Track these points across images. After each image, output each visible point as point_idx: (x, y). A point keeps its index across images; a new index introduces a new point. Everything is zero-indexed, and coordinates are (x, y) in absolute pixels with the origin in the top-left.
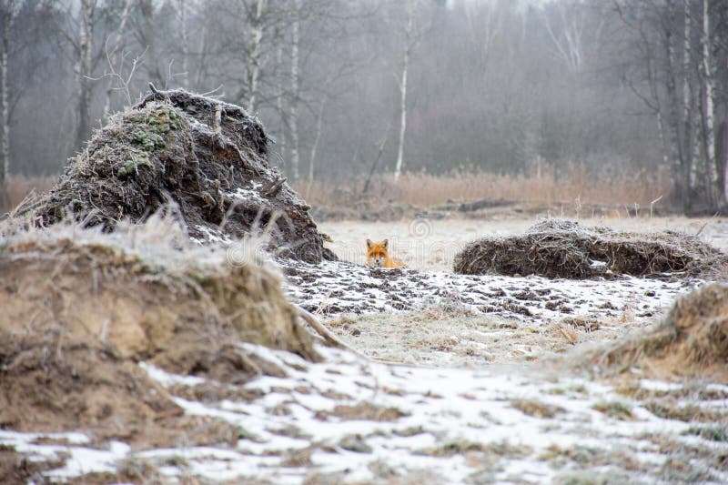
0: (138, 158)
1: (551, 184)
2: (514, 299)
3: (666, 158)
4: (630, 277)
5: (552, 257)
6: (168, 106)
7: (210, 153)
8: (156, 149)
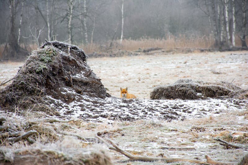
0: (43, 66)
1: (174, 41)
2: (171, 109)
3: (212, 32)
4: (210, 98)
5: (183, 92)
6: (52, 47)
7: (67, 62)
8: (48, 62)
